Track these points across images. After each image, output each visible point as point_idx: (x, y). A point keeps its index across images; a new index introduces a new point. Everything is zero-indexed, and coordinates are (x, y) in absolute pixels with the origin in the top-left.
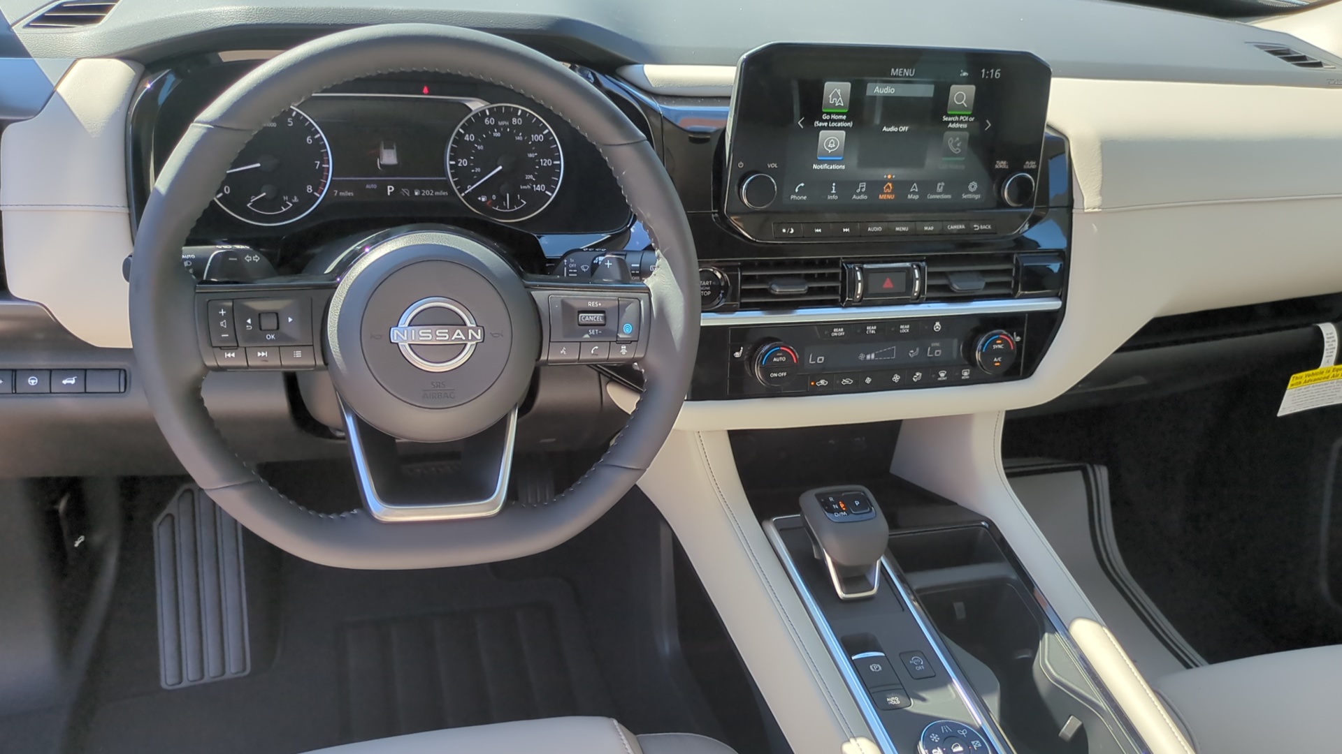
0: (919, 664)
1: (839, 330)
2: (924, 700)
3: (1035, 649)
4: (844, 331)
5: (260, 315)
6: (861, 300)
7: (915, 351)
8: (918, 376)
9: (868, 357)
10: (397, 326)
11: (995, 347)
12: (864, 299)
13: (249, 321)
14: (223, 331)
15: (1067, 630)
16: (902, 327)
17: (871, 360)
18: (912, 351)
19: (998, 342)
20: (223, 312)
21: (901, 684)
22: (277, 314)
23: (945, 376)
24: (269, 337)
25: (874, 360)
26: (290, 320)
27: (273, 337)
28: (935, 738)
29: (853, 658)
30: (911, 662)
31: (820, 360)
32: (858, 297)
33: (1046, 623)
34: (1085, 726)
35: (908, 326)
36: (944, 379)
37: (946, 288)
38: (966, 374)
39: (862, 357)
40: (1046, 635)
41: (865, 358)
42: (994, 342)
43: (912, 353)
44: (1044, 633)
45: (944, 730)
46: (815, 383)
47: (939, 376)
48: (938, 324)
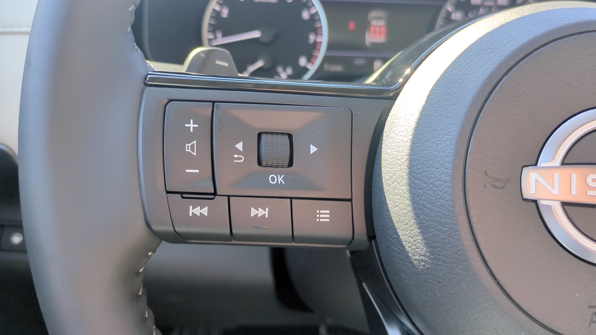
5: (260, 135)
10: (536, 164)
13: (240, 146)
14: (192, 162)
20: (192, 126)
22: (290, 136)
24: (273, 179)
26: (313, 149)
27: (280, 179)
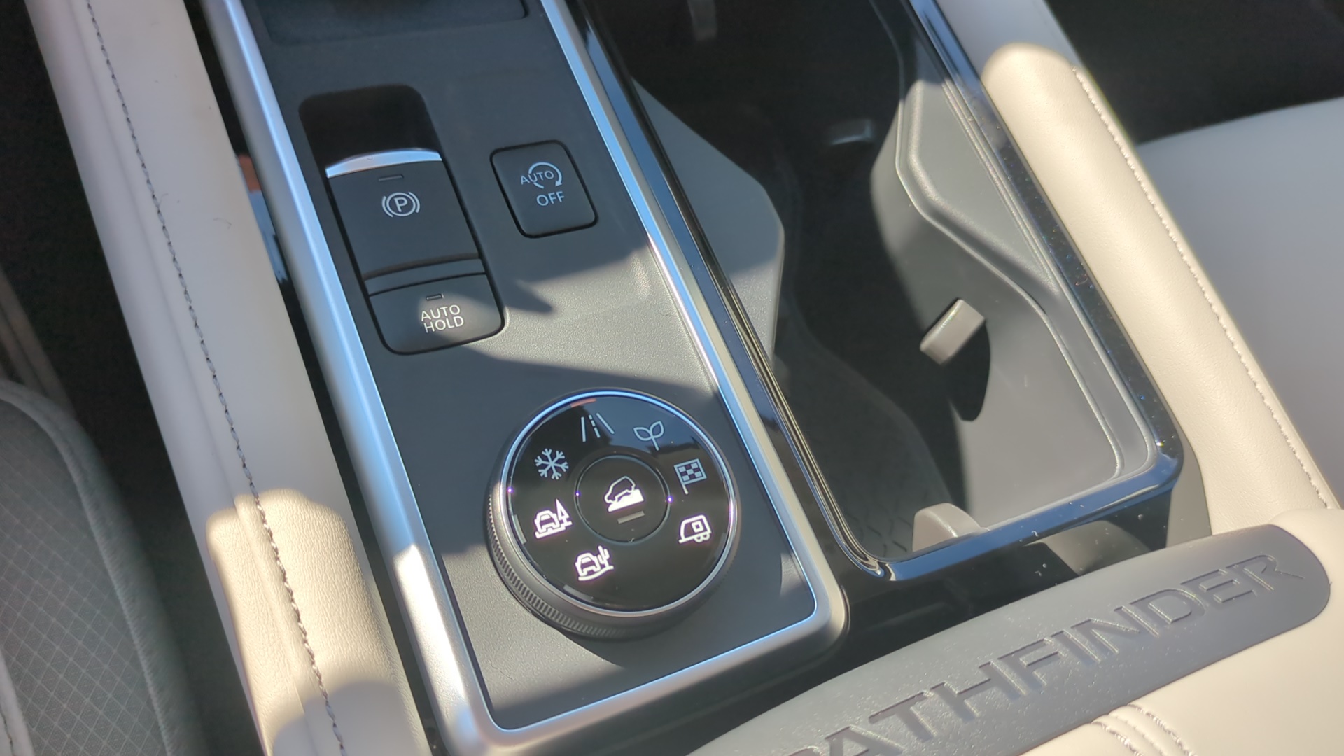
0: (549, 186)
2: (543, 308)
3: (884, 121)
15: (977, 75)
21: (481, 256)
28: (552, 464)
29: (331, 172)
30: (523, 180)
33: (921, 52)
34: (989, 327)
40: (919, 90)
44: (910, 84)
45: (589, 429)
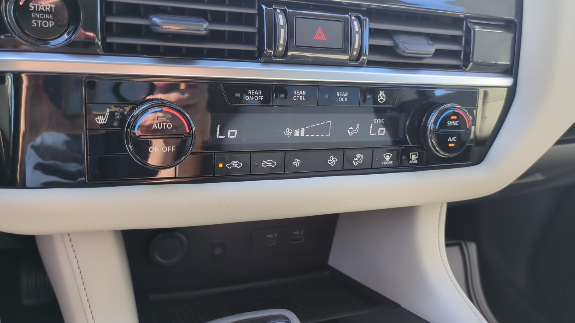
1: (256, 93)
4: (262, 94)
6: (285, 54)
7: (355, 128)
8: (359, 159)
9: (297, 133)
11: (449, 123)
12: (290, 53)
16: (338, 94)
17: (300, 137)
18: (352, 128)
19: (453, 117)
23: (390, 160)
25: (304, 137)
31: (232, 134)
32: (280, 49)
35: (347, 94)
36: (390, 163)
37: (390, 51)
38: (414, 158)
39: (288, 132)
41: (293, 133)
42: (448, 118)
43: (351, 130)
46: (224, 166)
47: (385, 160)
48: (382, 93)
